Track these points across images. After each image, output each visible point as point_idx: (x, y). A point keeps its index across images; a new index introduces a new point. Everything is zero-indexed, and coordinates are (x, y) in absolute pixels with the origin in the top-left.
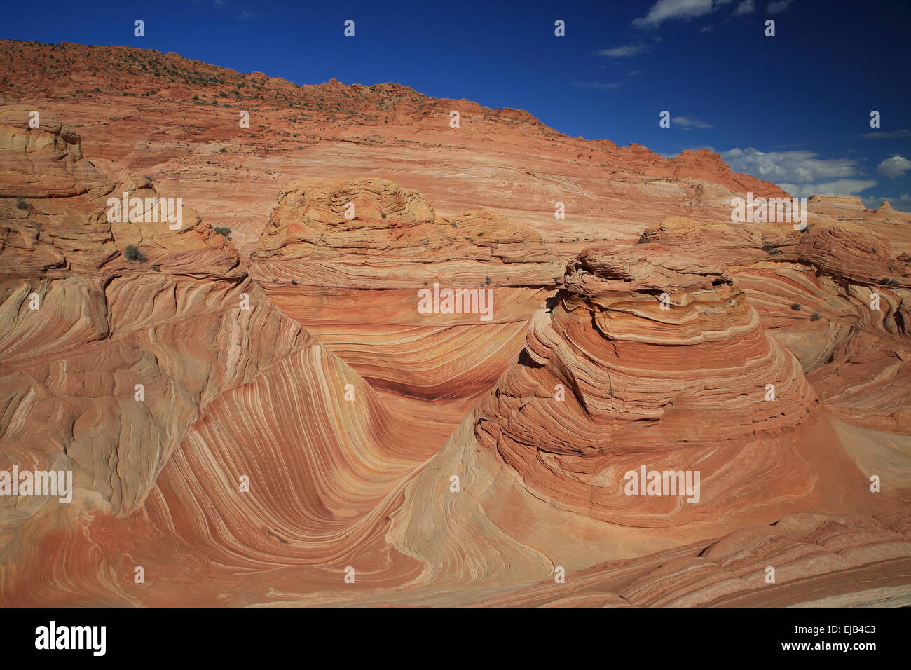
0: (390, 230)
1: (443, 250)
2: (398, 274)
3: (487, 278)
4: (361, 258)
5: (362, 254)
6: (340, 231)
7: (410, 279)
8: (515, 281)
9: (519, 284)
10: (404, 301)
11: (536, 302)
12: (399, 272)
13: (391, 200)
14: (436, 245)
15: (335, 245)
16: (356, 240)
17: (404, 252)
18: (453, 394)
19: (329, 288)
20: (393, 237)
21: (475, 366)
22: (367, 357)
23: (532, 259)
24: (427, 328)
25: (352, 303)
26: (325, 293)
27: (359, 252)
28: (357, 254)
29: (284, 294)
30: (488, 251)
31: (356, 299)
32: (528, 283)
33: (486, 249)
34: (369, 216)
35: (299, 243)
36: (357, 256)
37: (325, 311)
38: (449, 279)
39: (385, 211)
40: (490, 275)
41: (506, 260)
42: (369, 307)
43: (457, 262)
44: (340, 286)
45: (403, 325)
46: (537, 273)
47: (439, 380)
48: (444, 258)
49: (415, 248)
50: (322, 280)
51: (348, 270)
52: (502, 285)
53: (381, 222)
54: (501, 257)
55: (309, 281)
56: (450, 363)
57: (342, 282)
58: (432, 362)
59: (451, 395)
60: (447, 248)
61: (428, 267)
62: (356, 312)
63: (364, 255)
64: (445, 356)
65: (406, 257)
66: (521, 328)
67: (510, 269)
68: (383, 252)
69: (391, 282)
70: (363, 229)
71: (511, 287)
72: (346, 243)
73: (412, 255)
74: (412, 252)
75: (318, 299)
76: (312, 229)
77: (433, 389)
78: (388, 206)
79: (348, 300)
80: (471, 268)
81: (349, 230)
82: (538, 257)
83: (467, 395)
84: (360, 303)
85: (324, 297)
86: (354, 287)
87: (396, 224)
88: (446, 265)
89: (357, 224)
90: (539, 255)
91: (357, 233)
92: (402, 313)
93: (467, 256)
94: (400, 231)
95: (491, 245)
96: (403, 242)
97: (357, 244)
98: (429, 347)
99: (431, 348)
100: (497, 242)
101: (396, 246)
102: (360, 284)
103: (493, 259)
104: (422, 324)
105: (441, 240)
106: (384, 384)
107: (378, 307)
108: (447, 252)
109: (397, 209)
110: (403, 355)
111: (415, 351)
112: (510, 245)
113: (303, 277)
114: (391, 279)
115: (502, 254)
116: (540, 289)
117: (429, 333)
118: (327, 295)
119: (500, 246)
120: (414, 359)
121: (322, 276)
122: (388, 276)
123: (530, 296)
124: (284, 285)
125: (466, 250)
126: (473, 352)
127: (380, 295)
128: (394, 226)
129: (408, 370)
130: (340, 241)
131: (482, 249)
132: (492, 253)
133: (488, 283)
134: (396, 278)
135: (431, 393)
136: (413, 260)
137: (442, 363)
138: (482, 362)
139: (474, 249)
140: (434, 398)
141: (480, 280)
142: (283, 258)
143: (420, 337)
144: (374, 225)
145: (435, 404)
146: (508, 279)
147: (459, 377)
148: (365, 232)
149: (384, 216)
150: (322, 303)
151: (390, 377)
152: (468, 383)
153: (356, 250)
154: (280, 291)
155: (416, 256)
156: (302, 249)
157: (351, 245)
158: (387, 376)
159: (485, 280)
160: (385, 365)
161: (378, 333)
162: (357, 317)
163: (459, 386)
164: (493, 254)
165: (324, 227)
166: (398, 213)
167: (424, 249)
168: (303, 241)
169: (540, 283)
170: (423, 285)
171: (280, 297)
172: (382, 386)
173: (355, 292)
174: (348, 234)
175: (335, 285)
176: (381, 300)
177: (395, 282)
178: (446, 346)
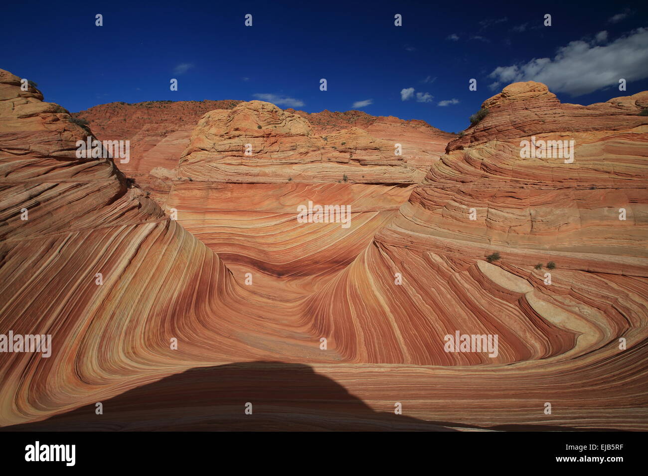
0: (265, 139)
1: (309, 154)
2: (267, 172)
3: (344, 176)
4: (238, 159)
5: (239, 156)
6: (225, 140)
7: (277, 175)
8: (369, 179)
9: (373, 182)
10: (270, 193)
11: (389, 197)
12: (267, 170)
13: (267, 115)
14: (303, 150)
15: (220, 150)
16: (234, 145)
17: (275, 155)
18: (300, 272)
19: (213, 182)
20: (267, 144)
21: (323, 249)
22: (237, 238)
23: (385, 162)
24: (287, 214)
25: (229, 195)
26: (210, 186)
27: (237, 155)
28: (235, 156)
29: (185, 189)
30: (347, 155)
31: (232, 191)
32: (381, 181)
33: (346, 154)
34: (247, 127)
35: (199, 151)
36: (235, 158)
37: (210, 201)
38: (310, 176)
39: (261, 124)
40: (346, 174)
41: (363, 162)
42: (241, 198)
43: (320, 164)
44: (219, 181)
45: (266, 212)
46: (389, 173)
47: (290, 258)
48: (309, 160)
49: (285, 152)
50: (209, 177)
51: (227, 168)
52: (358, 182)
53: (256, 131)
54: (358, 161)
55: (201, 178)
56: (302, 245)
57: (221, 178)
58: (285, 243)
59: (298, 273)
60: (313, 153)
61: (295, 167)
62: (231, 201)
63: (241, 157)
64: (299, 239)
65: (276, 159)
66: (372, 218)
67: (366, 169)
68: (256, 154)
69: (261, 178)
70: (241, 137)
71: (366, 184)
72: (227, 147)
73: (282, 157)
74: (281, 155)
75: (205, 191)
76: (209, 141)
77: (282, 267)
78: (265, 120)
79: (226, 192)
80: (331, 168)
81: (230, 138)
82: (392, 161)
83: (314, 273)
84: (235, 195)
85: (210, 190)
86: (230, 181)
87: (270, 134)
88: (310, 165)
89: (237, 133)
90: (393, 160)
91: (237, 139)
92: (267, 202)
93: (329, 160)
94: (273, 140)
95: (350, 150)
96: (276, 147)
97: (234, 148)
98: (285, 230)
99: (287, 231)
100: (356, 149)
101: (269, 151)
102: (234, 179)
103: (351, 162)
104: (282, 212)
105: (309, 147)
106: (248, 260)
107: (248, 197)
108: (313, 156)
109: (272, 123)
110: (263, 237)
111: (273, 233)
112: (367, 151)
113: (198, 175)
114: (261, 176)
115: (359, 158)
116: (393, 187)
117: (286, 219)
118: (211, 189)
119: (358, 151)
120: (271, 240)
121: (209, 174)
122: (259, 173)
123: (385, 192)
124: (185, 182)
125: (330, 155)
126: (325, 235)
127: (250, 188)
128: (268, 135)
129: (266, 249)
130: (223, 146)
131: (343, 154)
132: (351, 157)
133: (345, 180)
134: (265, 175)
135: (281, 270)
136: (281, 161)
137: (295, 244)
138: (331, 245)
139: (336, 154)
140: (283, 275)
141: (338, 178)
142: (188, 163)
143: (278, 222)
144: (251, 134)
145: (283, 280)
146: (363, 177)
147: (309, 257)
148: (242, 139)
149: (260, 127)
150: (208, 194)
151: (252, 255)
152: (316, 263)
153: (235, 153)
154: (183, 186)
155: (285, 158)
156: (200, 155)
157: (230, 149)
158: (251, 254)
159: (342, 178)
160: (248, 244)
161: (245, 218)
162: (231, 206)
163: (308, 265)
164: (353, 158)
165: (218, 138)
166: (273, 125)
167: (293, 153)
168: (202, 150)
169: (392, 182)
170: (287, 181)
171: (183, 191)
172: (246, 262)
173: (231, 185)
174: (230, 141)
175: (217, 180)
176: (251, 192)
177: (264, 178)
178: (300, 230)
